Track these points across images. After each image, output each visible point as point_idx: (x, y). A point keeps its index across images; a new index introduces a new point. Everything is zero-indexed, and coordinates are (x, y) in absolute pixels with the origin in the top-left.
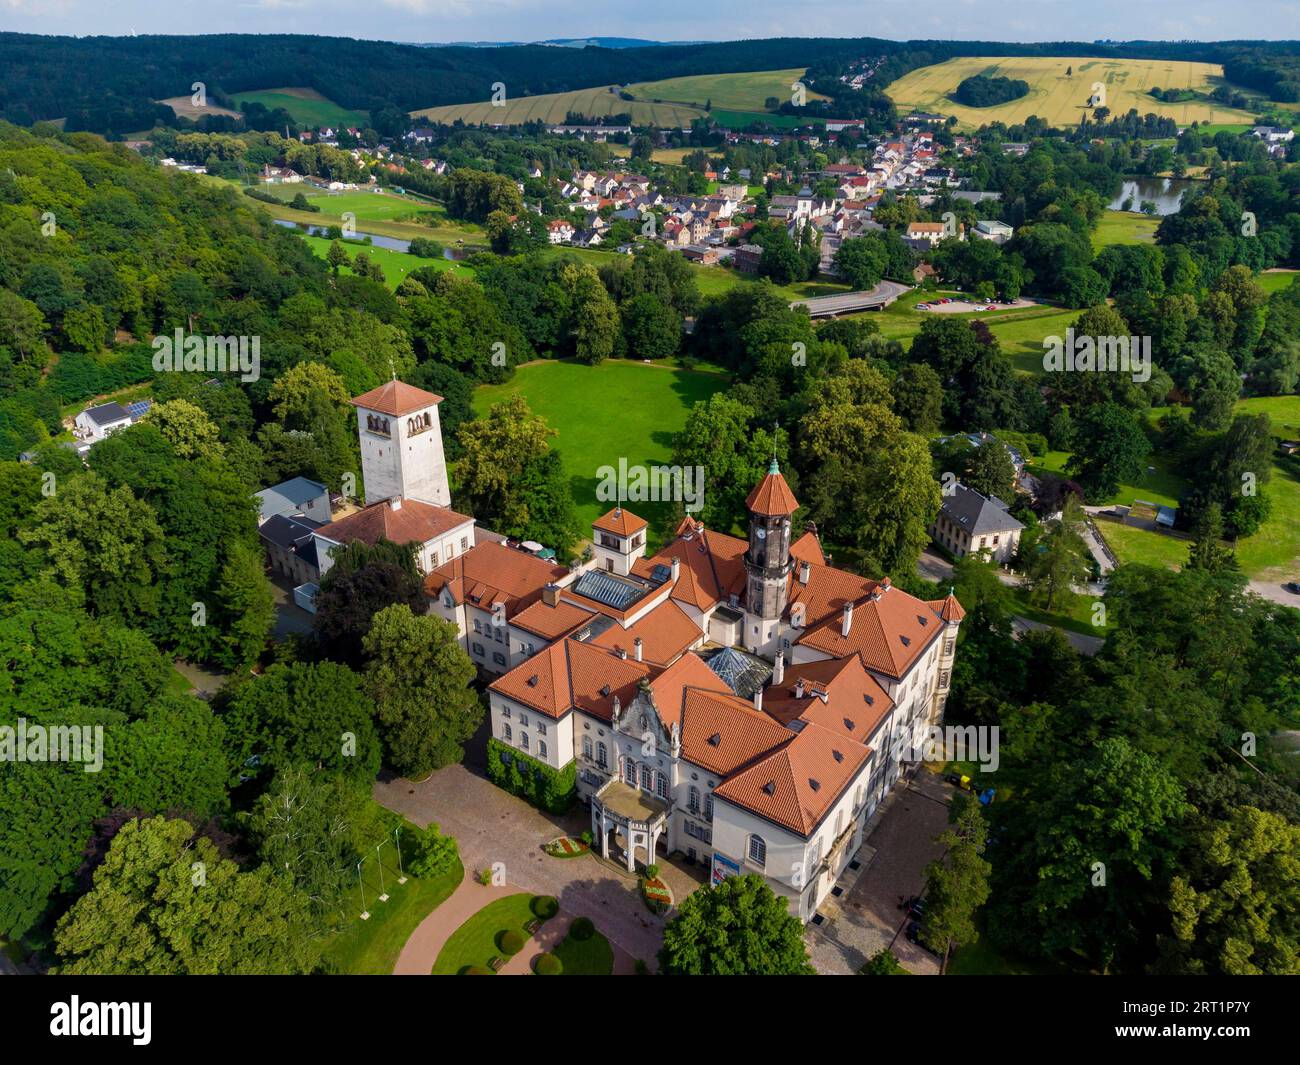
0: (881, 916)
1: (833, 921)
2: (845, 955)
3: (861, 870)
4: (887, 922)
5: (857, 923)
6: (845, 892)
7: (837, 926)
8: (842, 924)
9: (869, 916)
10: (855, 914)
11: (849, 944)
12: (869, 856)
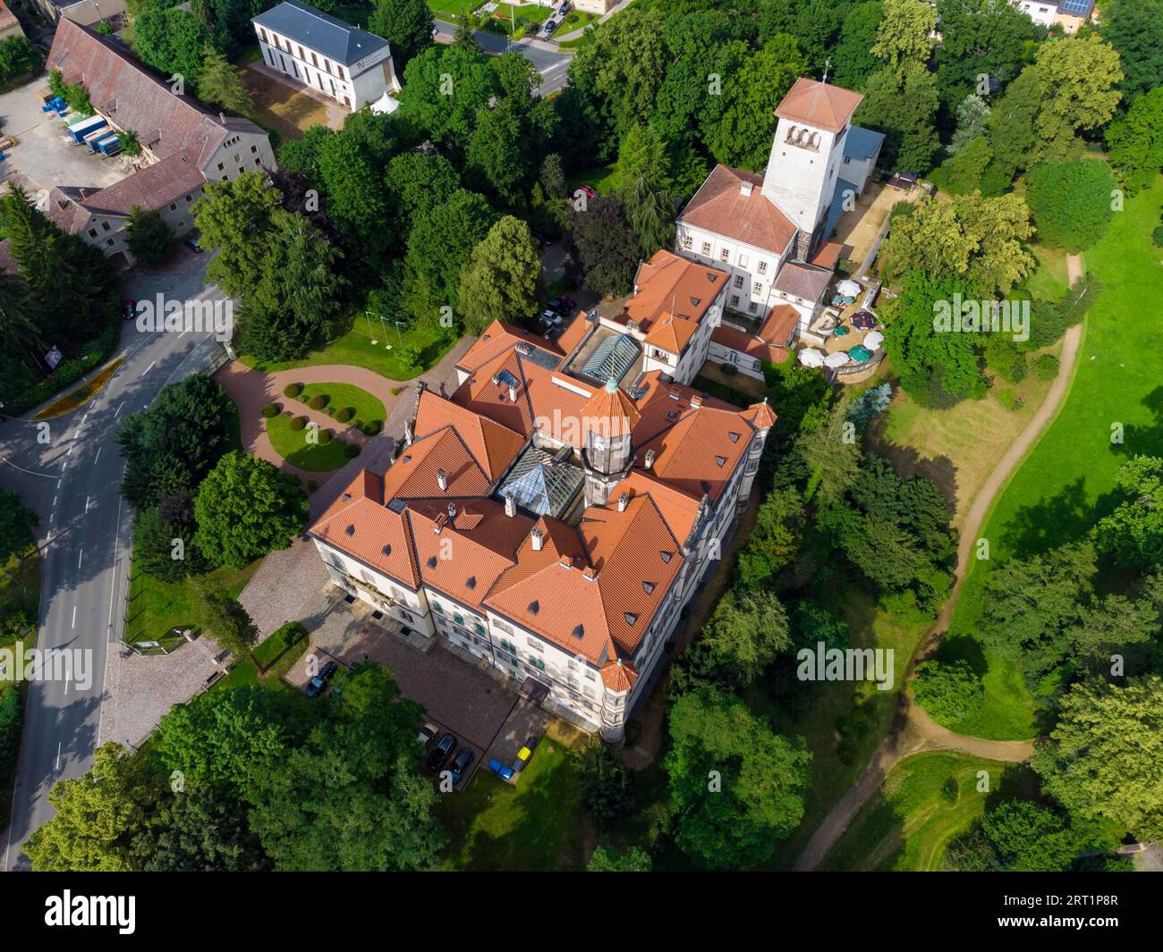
0: (356, 648)
1: (349, 610)
2: (317, 616)
3: (402, 636)
4: (349, 652)
5: (349, 629)
6: (378, 622)
7: (346, 613)
8: (348, 618)
9: (356, 639)
10: (358, 628)
11: (327, 620)
12: (417, 644)
